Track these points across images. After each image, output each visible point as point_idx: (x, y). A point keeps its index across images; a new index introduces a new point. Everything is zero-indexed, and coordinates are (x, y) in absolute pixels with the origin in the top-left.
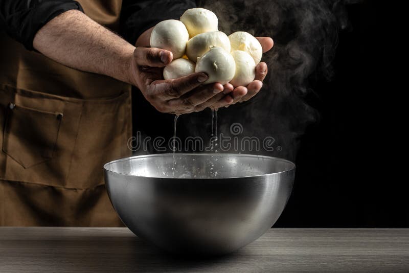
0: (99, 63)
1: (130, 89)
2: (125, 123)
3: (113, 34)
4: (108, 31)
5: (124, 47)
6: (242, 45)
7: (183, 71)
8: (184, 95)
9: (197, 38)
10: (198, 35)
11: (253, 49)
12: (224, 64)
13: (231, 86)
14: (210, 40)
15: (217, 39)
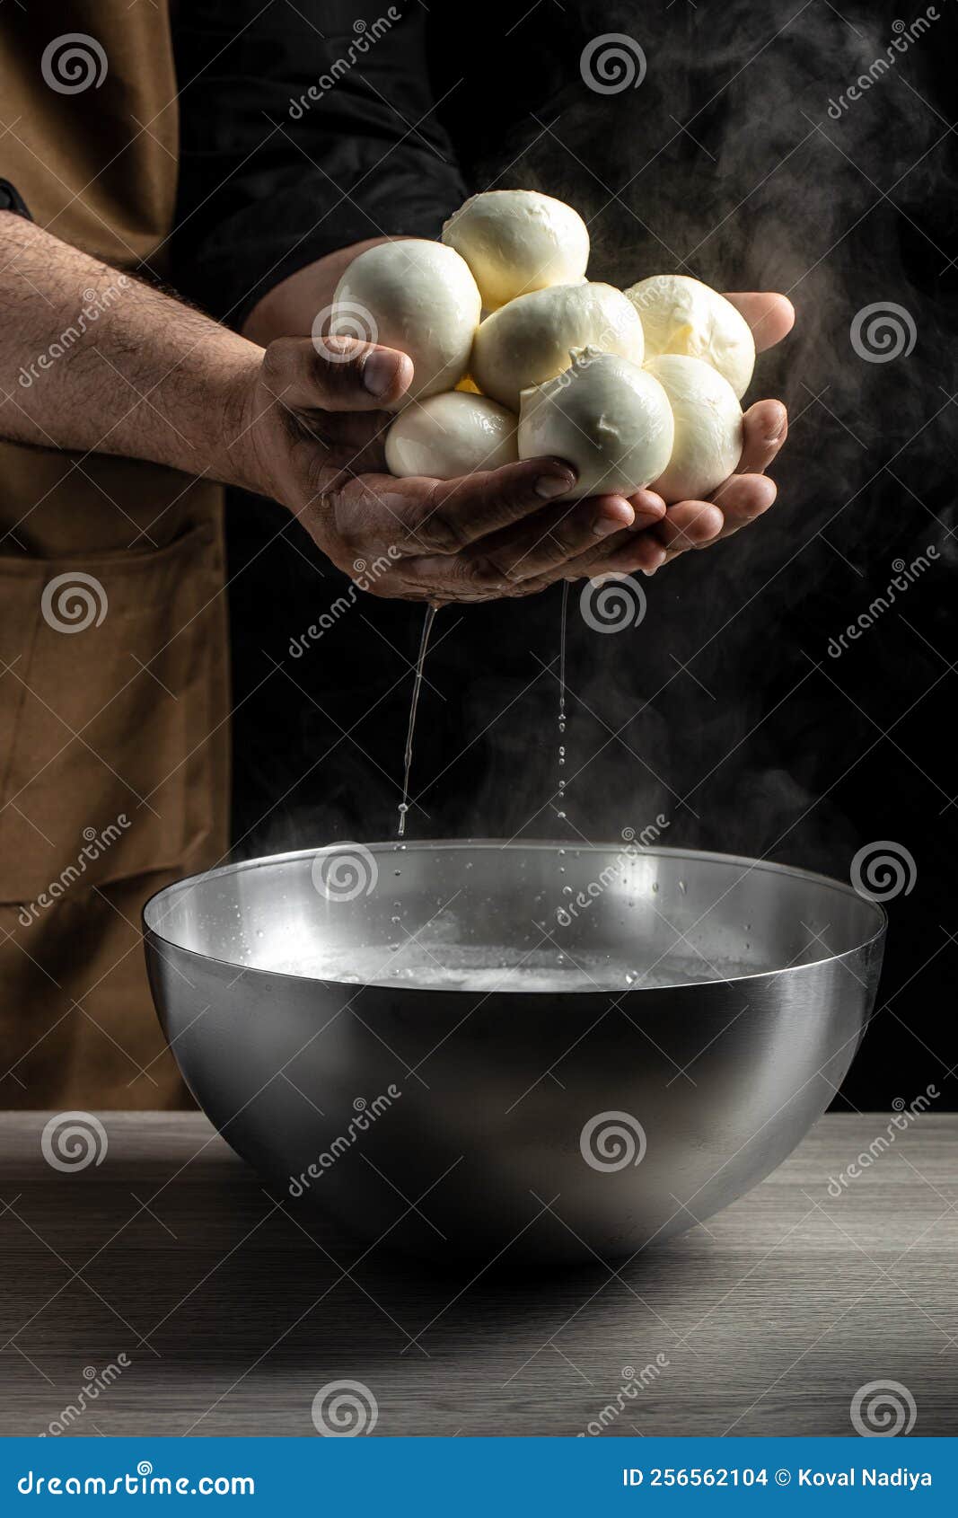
0: (113, 408)
1: (217, 511)
2: (200, 642)
3: (159, 294)
4: (140, 286)
5: (212, 341)
6: (681, 329)
7: (468, 446)
8: (474, 544)
9: (514, 313)
10: (520, 302)
11: (721, 344)
12: (636, 425)
13: (655, 502)
14: (568, 320)
15: (597, 315)
